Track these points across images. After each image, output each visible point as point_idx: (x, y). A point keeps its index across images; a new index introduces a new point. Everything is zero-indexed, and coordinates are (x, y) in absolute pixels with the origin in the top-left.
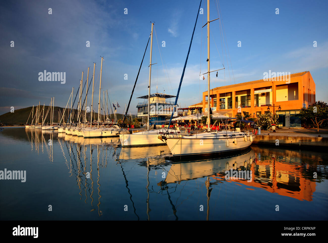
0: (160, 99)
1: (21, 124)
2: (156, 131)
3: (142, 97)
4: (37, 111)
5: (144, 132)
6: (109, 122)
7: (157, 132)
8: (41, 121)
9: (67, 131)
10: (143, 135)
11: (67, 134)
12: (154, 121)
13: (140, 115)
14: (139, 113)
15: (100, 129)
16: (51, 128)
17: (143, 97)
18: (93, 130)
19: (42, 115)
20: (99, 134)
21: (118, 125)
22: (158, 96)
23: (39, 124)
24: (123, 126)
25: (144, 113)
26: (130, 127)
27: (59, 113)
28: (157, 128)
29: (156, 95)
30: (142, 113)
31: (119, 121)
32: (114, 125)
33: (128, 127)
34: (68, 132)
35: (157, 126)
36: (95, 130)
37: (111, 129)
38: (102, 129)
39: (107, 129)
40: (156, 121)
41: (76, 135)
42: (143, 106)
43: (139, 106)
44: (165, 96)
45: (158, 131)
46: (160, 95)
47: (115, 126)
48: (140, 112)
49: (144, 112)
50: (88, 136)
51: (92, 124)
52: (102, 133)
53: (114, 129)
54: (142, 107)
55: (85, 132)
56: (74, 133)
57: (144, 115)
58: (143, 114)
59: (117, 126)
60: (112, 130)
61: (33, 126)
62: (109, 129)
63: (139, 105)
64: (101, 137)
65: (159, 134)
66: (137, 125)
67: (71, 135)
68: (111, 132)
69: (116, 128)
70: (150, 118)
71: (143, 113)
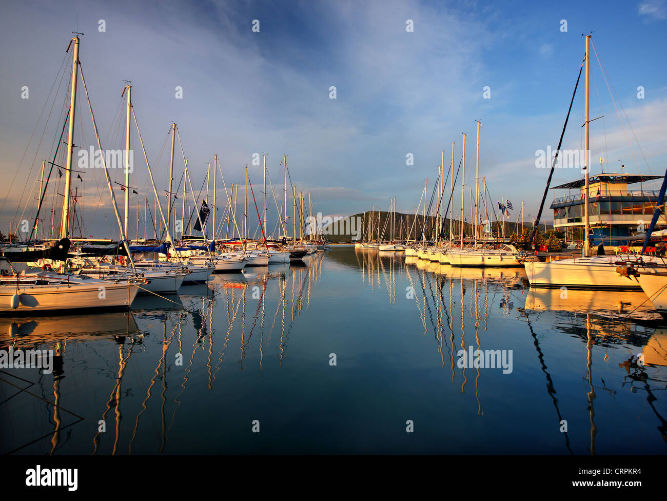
0: (611, 186)
1: (348, 241)
2: (606, 259)
3: (563, 187)
4: (370, 223)
5: (577, 260)
6: (490, 239)
7: (609, 262)
8: (375, 237)
9: (420, 253)
10: (575, 265)
11: (420, 258)
12: (602, 239)
13: (561, 223)
14: (558, 220)
15: (479, 252)
16: (392, 248)
17: (566, 185)
18: (466, 254)
19: (376, 227)
20: (478, 261)
21: (514, 245)
22: (605, 179)
23: (373, 241)
24: (524, 246)
25: (570, 221)
26: (537, 248)
27: (401, 222)
28: (606, 253)
29: (598, 179)
30: (565, 220)
31: (513, 237)
32: (507, 245)
33: (533, 248)
34: (424, 256)
35: (605, 248)
36: (470, 253)
37: (501, 252)
38: (483, 252)
39: (492, 251)
40: (607, 238)
41: (437, 262)
42: (567, 204)
43: (556, 206)
44: (624, 178)
45: (614, 259)
46: (612, 178)
47: (507, 247)
48: (561, 218)
49: (569, 217)
50: (458, 263)
51: (464, 243)
52: (483, 258)
53: (507, 252)
54: (562, 208)
55: (454, 256)
56: (433, 258)
57: (572, 224)
58: (568, 222)
59: (512, 247)
60: (502, 254)
61: (366, 244)
62: (496, 252)
63: (557, 202)
64: (482, 267)
65: (614, 265)
66: (555, 246)
67: (428, 260)
68: (499, 257)
69: (509, 249)
70: (590, 232)
71: (568, 220)
